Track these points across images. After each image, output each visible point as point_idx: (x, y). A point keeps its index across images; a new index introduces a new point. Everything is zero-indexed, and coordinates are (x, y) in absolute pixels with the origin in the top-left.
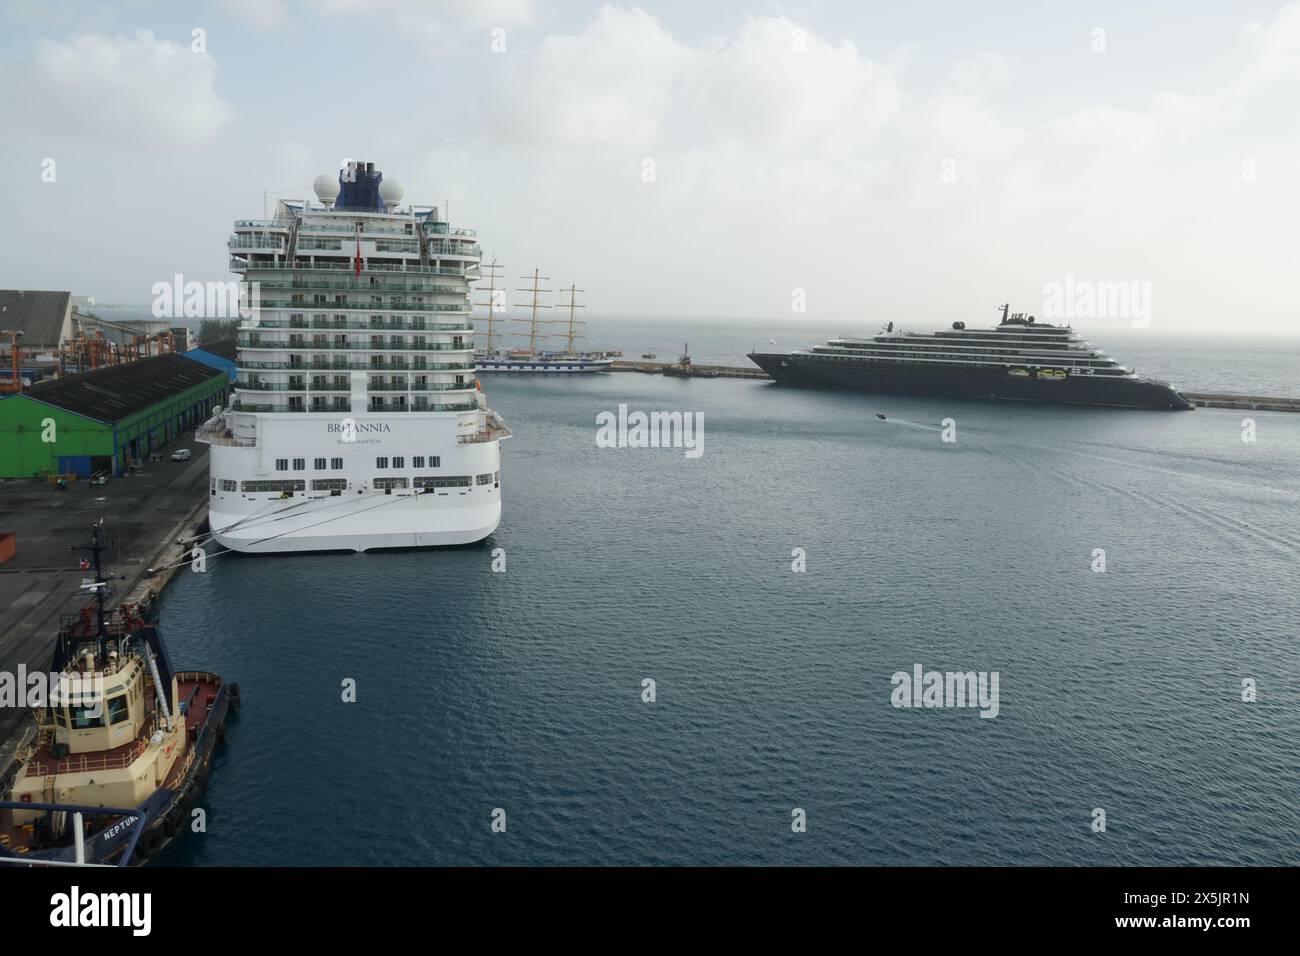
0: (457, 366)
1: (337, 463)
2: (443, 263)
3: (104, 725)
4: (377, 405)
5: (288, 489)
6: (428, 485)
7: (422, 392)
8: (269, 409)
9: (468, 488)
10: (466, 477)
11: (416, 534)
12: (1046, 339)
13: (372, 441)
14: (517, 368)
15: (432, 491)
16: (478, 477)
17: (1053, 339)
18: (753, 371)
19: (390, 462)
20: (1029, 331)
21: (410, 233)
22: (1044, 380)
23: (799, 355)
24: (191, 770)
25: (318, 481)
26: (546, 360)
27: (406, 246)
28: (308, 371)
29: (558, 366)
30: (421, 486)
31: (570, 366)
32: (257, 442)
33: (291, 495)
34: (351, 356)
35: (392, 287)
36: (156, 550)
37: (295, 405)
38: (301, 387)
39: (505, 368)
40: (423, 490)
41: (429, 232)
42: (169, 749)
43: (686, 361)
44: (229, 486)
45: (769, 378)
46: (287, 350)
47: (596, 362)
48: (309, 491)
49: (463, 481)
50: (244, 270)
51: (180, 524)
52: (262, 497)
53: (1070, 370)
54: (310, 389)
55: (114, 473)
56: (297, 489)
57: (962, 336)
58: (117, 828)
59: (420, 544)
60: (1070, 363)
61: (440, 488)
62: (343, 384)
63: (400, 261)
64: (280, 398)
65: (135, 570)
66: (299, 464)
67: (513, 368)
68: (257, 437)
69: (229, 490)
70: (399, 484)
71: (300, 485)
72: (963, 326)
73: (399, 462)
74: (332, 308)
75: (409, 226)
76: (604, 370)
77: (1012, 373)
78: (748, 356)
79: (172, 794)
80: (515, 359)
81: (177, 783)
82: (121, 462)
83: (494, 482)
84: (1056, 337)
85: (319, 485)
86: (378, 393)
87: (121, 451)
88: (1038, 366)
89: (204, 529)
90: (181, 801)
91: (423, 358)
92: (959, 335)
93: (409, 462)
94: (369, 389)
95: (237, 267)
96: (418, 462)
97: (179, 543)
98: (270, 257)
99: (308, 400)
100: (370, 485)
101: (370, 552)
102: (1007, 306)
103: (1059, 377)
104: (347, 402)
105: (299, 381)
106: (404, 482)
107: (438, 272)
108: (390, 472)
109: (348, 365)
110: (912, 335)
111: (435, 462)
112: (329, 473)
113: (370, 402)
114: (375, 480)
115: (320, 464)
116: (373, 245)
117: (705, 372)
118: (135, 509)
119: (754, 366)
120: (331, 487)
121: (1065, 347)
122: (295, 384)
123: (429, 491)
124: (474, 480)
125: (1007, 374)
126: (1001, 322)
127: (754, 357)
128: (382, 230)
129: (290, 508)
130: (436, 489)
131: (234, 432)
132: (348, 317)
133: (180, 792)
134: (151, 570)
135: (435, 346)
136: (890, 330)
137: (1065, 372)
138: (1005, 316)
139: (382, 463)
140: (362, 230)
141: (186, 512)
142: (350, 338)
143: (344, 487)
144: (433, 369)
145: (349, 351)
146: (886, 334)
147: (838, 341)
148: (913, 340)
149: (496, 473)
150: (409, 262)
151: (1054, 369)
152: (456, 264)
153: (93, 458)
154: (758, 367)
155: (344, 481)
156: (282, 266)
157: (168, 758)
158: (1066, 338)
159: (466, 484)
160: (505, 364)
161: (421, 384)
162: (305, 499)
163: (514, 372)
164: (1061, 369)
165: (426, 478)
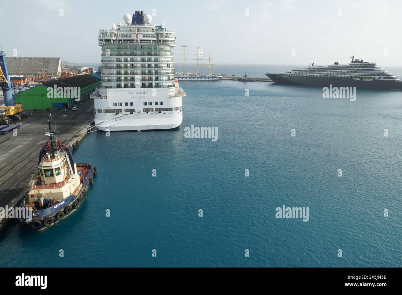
0: (168, 73)
1: (132, 104)
2: (164, 41)
3: (54, 176)
4: (144, 86)
5: (117, 112)
6: (160, 111)
7: (157, 82)
8: (111, 87)
9: (172, 111)
10: (171, 108)
11: (156, 126)
12: (367, 67)
13: (142, 97)
14: (192, 79)
15: (161, 112)
16: (175, 108)
17: (369, 67)
18: (268, 79)
19: (148, 104)
20: (361, 65)
21: (153, 32)
22: (366, 81)
23: (282, 74)
24: (81, 190)
25: (126, 109)
26: (202, 76)
27: (152, 36)
28: (122, 76)
29: (205, 78)
30: (157, 111)
31: (209, 78)
32: (107, 98)
33: (118, 114)
34: (135, 70)
35: (147, 48)
36: (79, 130)
37: (119, 86)
38: (121, 81)
39: (189, 79)
40: (158, 112)
41: (159, 31)
42: (74, 184)
43: (246, 76)
44: (100, 111)
45: (272, 82)
46: (116, 69)
47: (217, 77)
48: (123, 113)
49: (170, 109)
50: (102, 45)
51: (87, 123)
52: (109, 114)
53: (375, 77)
54: (123, 81)
55: (69, 108)
56: (120, 112)
57: (338, 67)
58: (58, 205)
59: (157, 129)
60: (375, 75)
61: (163, 112)
62: (133, 79)
63: (150, 40)
64: (114, 84)
65: (72, 135)
66: (120, 104)
67: (191, 79)
68: (107, 96)
69: (100, 112)
70: (150, 110)
71: (121, 111)
72: (338, 64)
73: (150, 104)
74: (129, 56)
75: (153, 30)
76: (220, 80)
77: (354, 79)
78: (266, 74)
79: (75, 197)
80: (192, 76)
81: (76, 194)
82: (71, 105)
83: (180, 110)
84: (370, 67)
85: (127, 111)
86: (144, 82)
87: (71, 102)
88: (363, 77)
89: (93, 124)
90: (77, 199)
91: (157, 71)
92: (336, 67)
93: (153, 104)
94: (141, 81)
95: (100, 44)
96: (156, 103)
97: (86, 128)
98: (110, 40)
99: (123, 85)
100: (142, 111)
101: (142, 131)
102: (354, 56)
103: (370, 80)
104: (134, 85)
105: (120, 79)
106: (152, 110)
107: (162, 44)
108: (148, 107)
109: (134, 73)
110: (320, 67)
111: (161, 103)
112: (129, 107)
113: (141, 85)
114: (143, 109)
115: (127, 104)
116: (142, 36)
117: (252, 80)
118: (75, 118)
119: (267, 77)
120: (130, 111)
121: (373, 70)
122: (119, 79)
123: (160, 112)
124: (174, 109)
125: (352, 79)
126: (351, 62)
127: (268, 75)
128: (144, 31)
129: (118, 118)
130: (162, 112)
131: (101, 95)
132: (134, 59)
133: (77, 196)
134: (77, 135)
135: (161, 67)
136: (313, 65)
137: (373, 78)
138: (353, 60)
139: (145, 104)
140: (138, 31)
141: (89, 119)
142: (135, 65)
143: (134, 111)
144: (161, 74)
145: (134, 69)
146: (311, 67)
147: (295, 69)
148: (320, 68)
149: (181, 107)
150: (153, 41)
151: (369, 77)
152: (168, 41)
153: (63, 104)
154: (269, 78)
155: (134, 109)
156: (114, 43)
157: (74, 186)
158: (374, 67)
159: (171, 110)
160: (188, 78)
161: (157, 79)
162: (122, 115)
163: (192, 80)
164: (372, 77)
165: (159, 109)
